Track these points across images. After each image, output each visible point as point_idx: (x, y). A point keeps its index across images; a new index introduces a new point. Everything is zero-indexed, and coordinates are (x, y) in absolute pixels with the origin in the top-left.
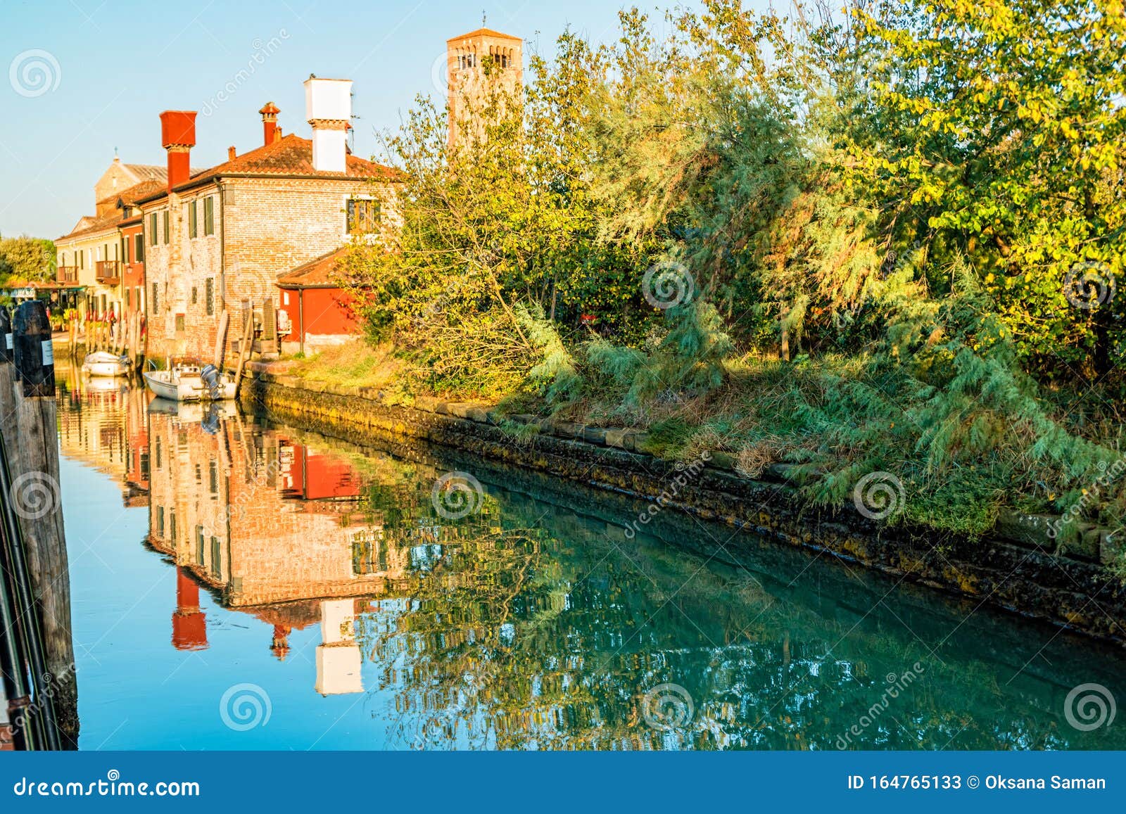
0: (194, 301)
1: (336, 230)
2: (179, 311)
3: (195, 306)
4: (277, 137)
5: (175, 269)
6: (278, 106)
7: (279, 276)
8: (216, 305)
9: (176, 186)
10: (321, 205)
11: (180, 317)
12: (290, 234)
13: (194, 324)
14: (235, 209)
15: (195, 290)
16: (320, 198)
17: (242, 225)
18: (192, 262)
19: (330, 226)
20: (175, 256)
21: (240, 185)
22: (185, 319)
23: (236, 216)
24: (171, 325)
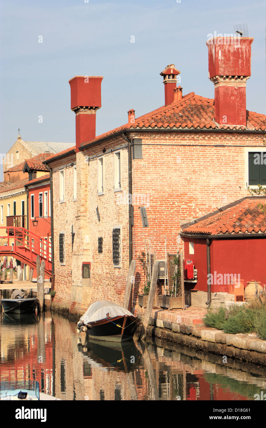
0: (100, 251)
1: (238, 182)
2: (85, 260)
3: (102, 255)
4: (177, 96)
5: (82, 222)
6: (177, 69)
7: (183, 226)
8: (124, 254)
9: (83, 145)
10: (224, 158)
11: (86, 266)
12: (193, 187)
13: (100, 272)
14: (142, 163)
15: (100, 240)
16: (222, 151)
17: (149, 178)
18: (98, 214)
19: (232, 178)
20: (82, 209)
21: (146, 140)
22: (92, 267)
23: (143, 169)
24: (78, 272)
